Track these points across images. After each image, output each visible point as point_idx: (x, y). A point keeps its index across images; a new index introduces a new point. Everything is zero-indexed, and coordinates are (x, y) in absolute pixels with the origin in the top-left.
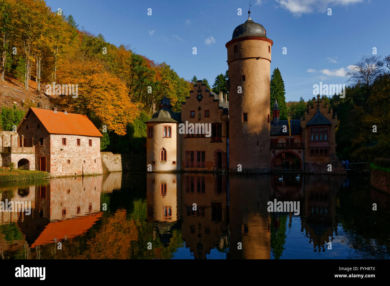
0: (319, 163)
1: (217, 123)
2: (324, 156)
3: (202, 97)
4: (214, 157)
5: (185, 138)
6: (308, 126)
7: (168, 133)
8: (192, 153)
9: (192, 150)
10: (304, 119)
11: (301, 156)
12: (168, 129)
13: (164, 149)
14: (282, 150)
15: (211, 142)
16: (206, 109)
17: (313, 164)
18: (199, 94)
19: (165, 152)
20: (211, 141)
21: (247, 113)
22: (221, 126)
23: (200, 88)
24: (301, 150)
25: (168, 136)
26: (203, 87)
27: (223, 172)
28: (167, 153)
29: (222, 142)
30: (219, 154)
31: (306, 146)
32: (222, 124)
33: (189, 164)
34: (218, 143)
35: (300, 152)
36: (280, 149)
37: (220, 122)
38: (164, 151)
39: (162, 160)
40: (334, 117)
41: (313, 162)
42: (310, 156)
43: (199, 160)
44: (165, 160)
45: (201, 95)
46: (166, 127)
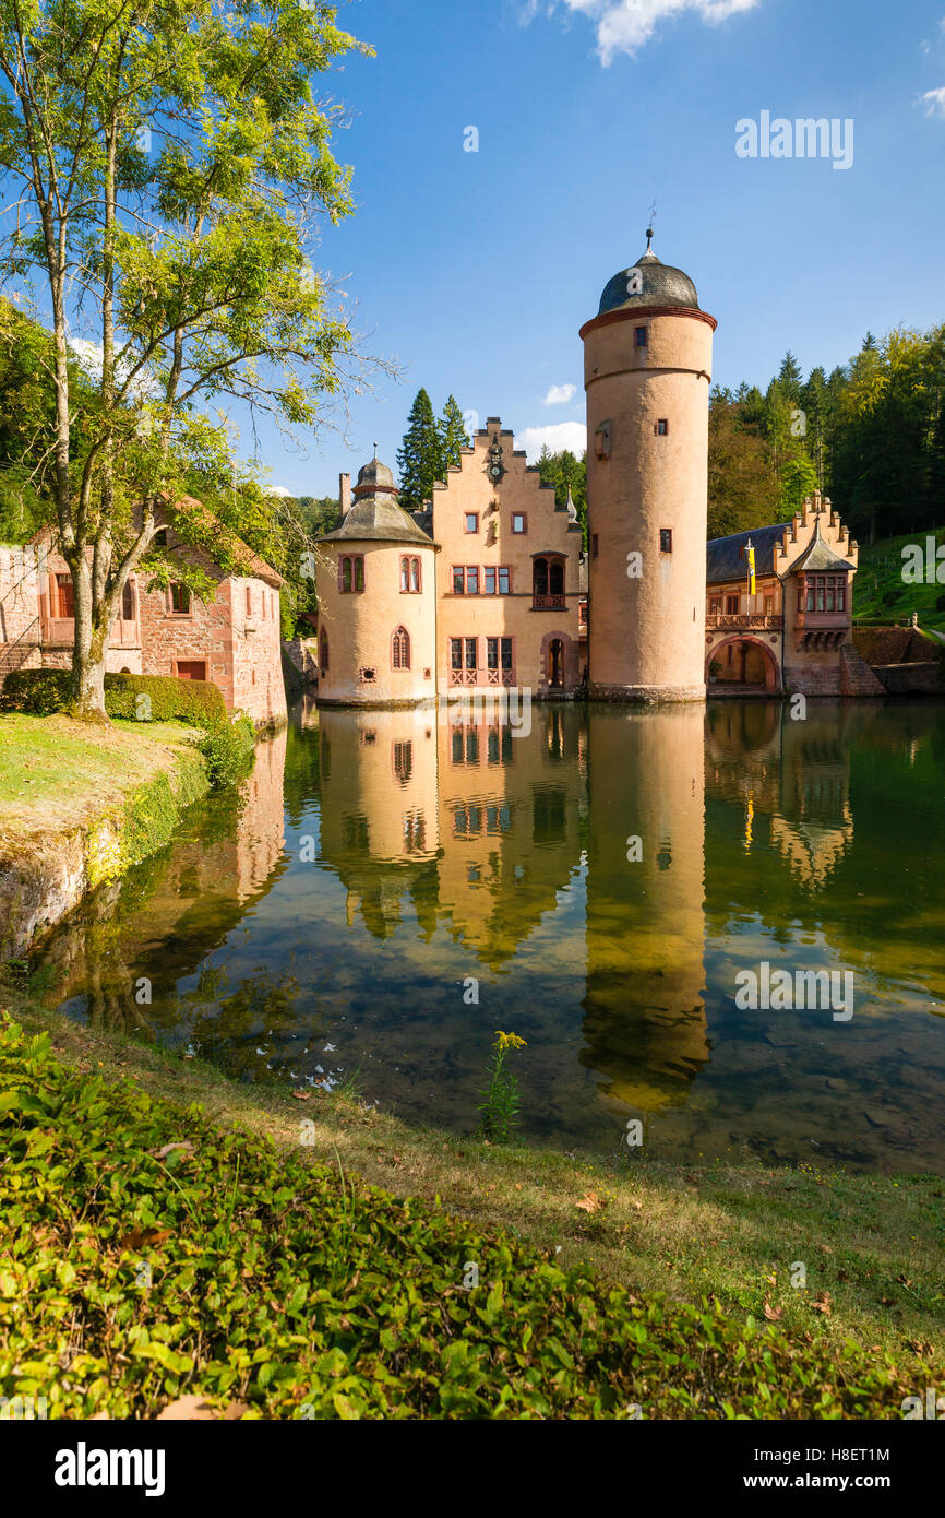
0: (816, 666)
1: (550, 554)
2: (827, 650)
3: (503, 471)
4: (542, 653)
5: (447, 596)
6: (795, 573)
7: (412, 577)
8: (473, 642)
9: (471, 634)
10: (784, 555)
11: (776, 648)
12: (412, 565)
13: (402, 630)
14: (730, 635)
15: (531, 610)
16: (518, 509)
17: (803, 672)
18: (496, 459)
19: (407, 638)
20: (531, 605)
21: (669, 531)
22: (563, 562)
23: (495, 441)
24: (774, 634)
25: (413, 587)
26: (504, 438)
27: (569, 700)
28: (413, 642)
29: (567, 610)
30: (555, 646)
31: (789, 626)
32: (565, 556)
33: (461, 677)
34: (554, 614)
35: (774, 640)
36: (726, 632)
37: (560, 550)
38: (402, 636)
39: (397, 664)
40: (850, 554)
41: (802, 667)
42: (798, 651)
43: (493, 664)
44: (408, 664)
45: (500, 466)
46: (406, 560)
